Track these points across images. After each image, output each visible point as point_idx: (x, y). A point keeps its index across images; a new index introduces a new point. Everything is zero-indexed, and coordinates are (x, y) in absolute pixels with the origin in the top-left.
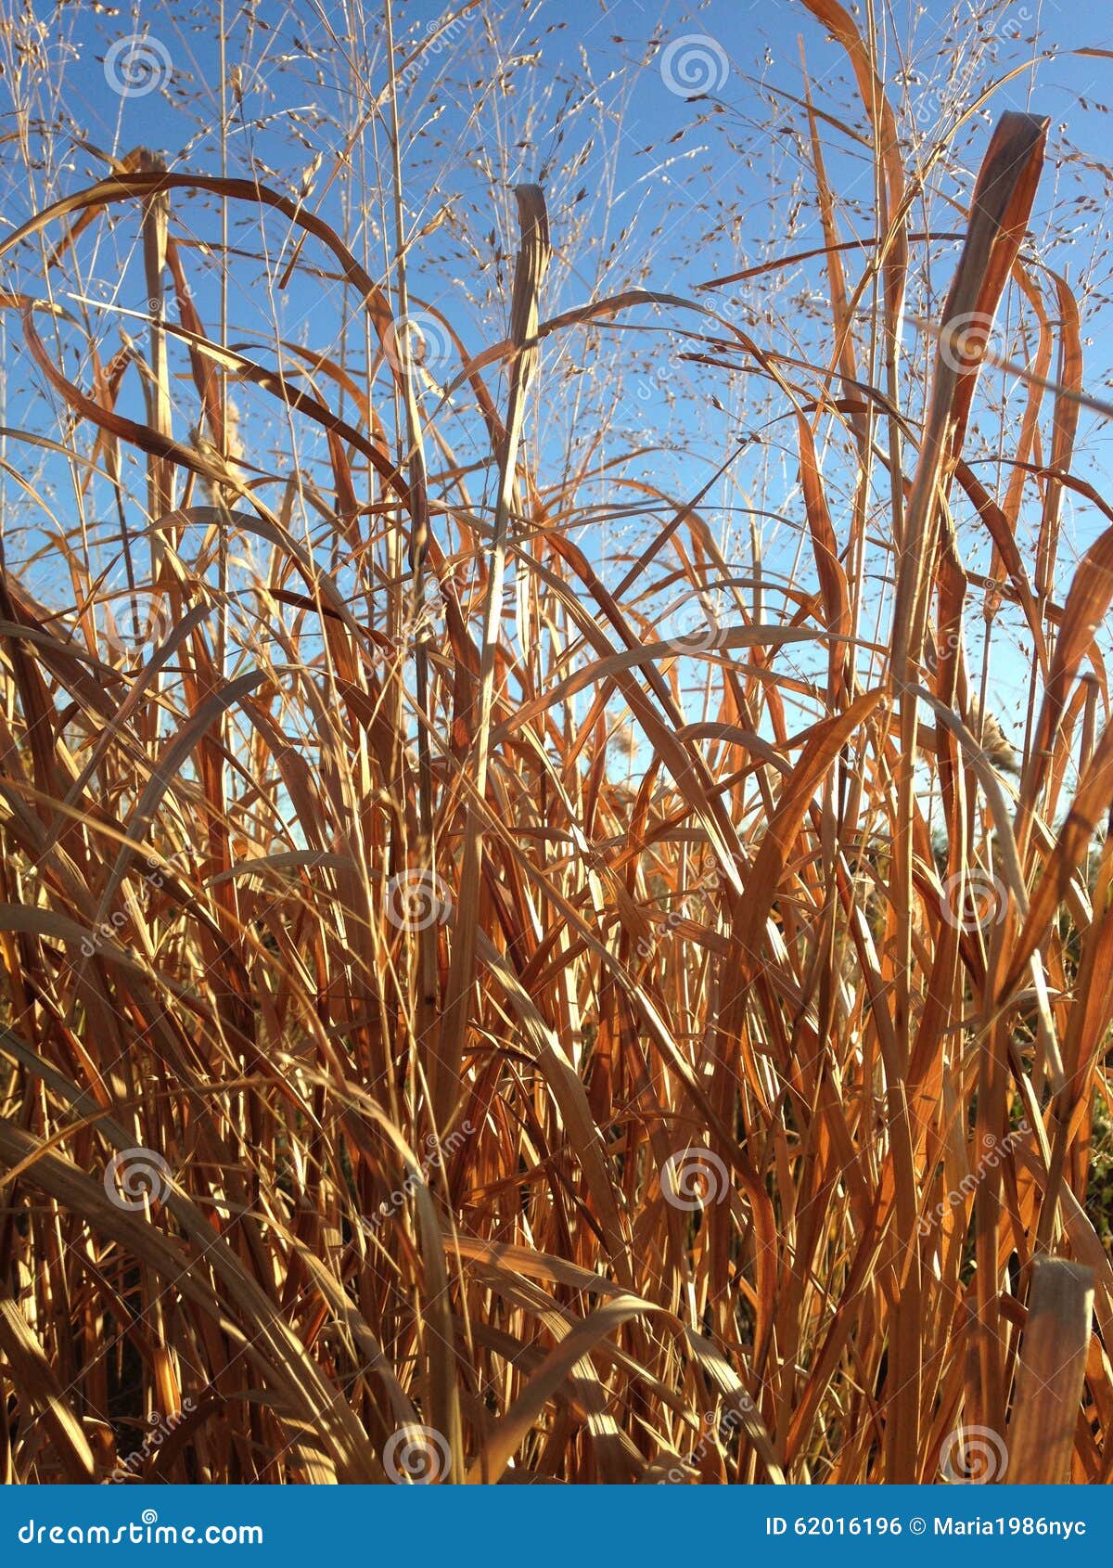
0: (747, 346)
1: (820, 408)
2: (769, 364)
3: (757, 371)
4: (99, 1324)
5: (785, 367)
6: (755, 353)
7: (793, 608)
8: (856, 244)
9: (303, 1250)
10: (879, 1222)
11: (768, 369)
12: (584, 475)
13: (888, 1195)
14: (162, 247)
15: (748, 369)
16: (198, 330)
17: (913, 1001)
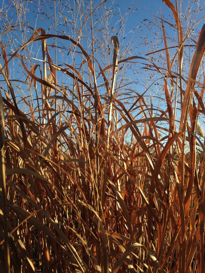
0: (155, 66)
1: (167, 77)
2: (159, 69)
3: (156, 70)
4: (31, 242)
5: (162, 70)
6: (156, 67)
7: (160, 113)
8: (175, 47)
9: (76, 233)
10: (178, 228)
11: (158, 70)
12: (119, 87)
13: (180, 223)
14: (45, 46)
15: (155, 70)
16: (51, 62)
17: (184, 187)
